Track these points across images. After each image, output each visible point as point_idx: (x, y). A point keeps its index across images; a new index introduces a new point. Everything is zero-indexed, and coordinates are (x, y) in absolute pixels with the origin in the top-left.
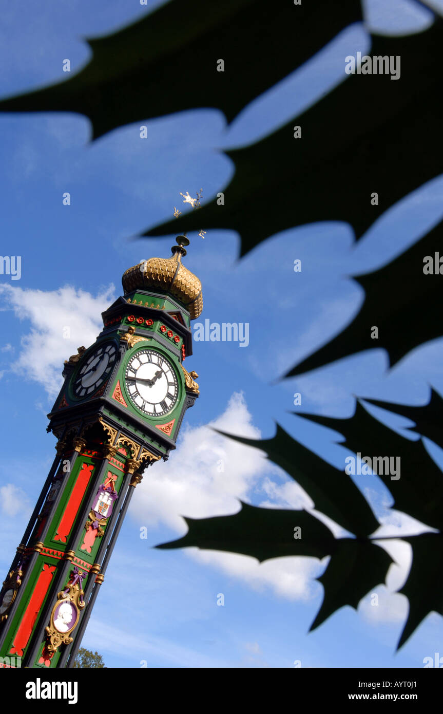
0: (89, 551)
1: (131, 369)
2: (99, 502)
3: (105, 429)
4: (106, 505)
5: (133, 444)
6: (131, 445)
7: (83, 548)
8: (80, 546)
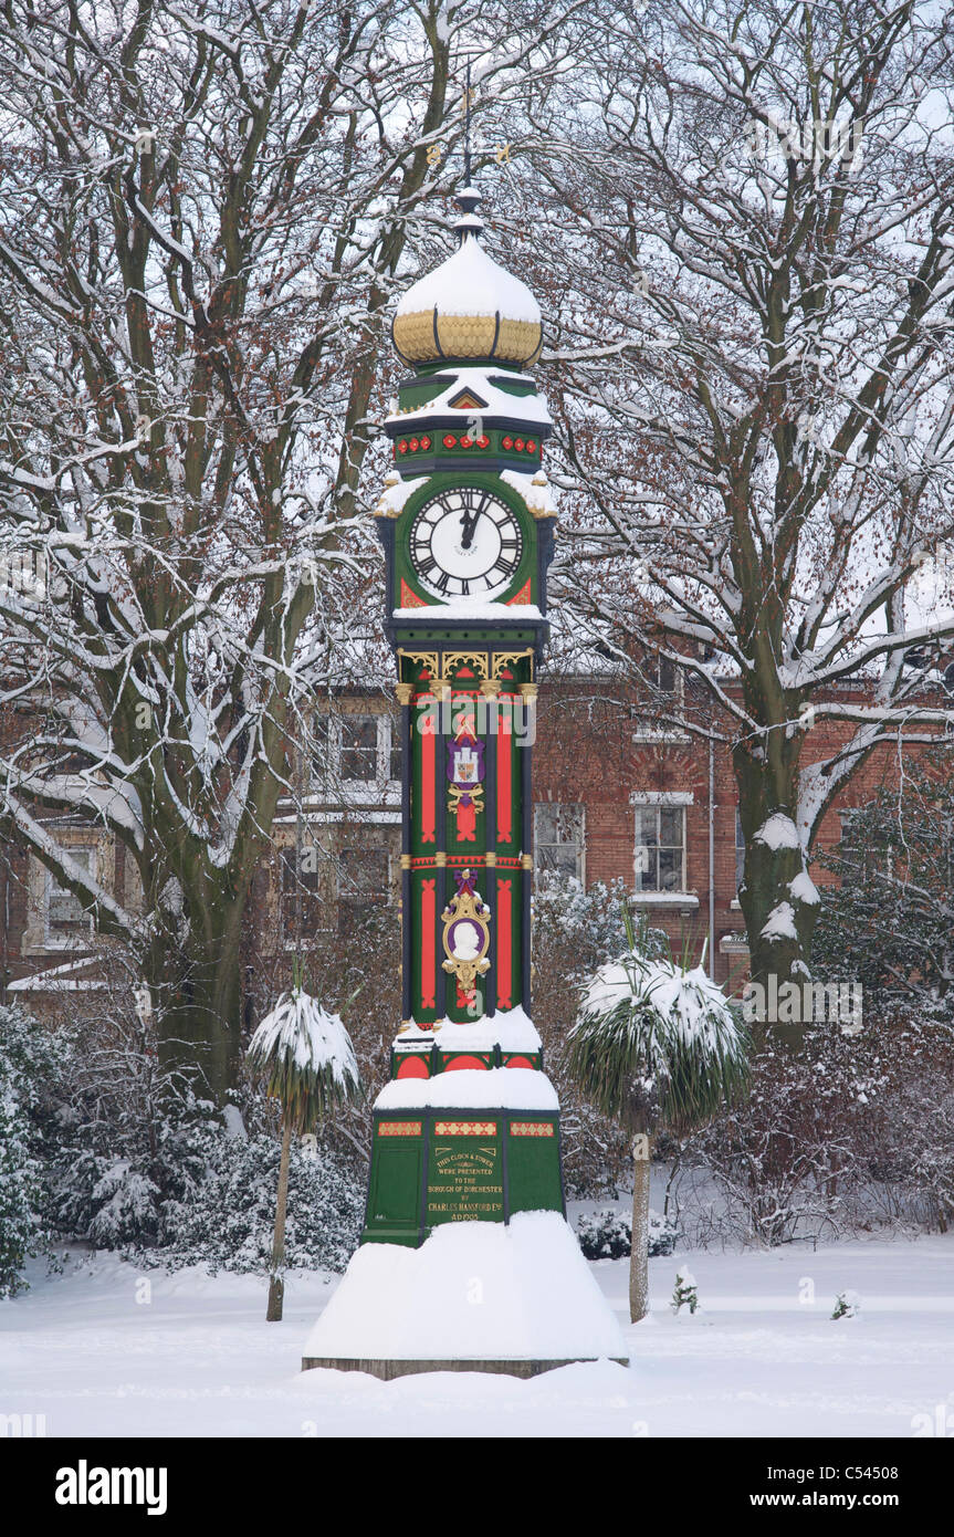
0: (472, 838)
1: (417, 544)
2: (456, 767)
3: (415, 661)
4: (470, 766)
5: (473, 655)
6: (471, 661)
7: (460, 838)
8: (454, 838)
